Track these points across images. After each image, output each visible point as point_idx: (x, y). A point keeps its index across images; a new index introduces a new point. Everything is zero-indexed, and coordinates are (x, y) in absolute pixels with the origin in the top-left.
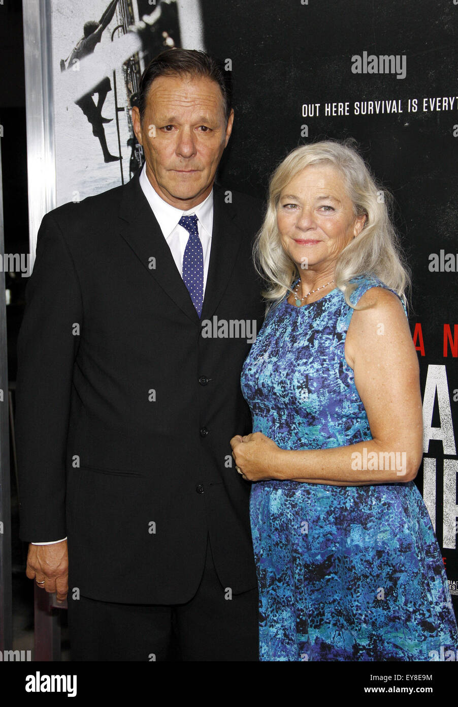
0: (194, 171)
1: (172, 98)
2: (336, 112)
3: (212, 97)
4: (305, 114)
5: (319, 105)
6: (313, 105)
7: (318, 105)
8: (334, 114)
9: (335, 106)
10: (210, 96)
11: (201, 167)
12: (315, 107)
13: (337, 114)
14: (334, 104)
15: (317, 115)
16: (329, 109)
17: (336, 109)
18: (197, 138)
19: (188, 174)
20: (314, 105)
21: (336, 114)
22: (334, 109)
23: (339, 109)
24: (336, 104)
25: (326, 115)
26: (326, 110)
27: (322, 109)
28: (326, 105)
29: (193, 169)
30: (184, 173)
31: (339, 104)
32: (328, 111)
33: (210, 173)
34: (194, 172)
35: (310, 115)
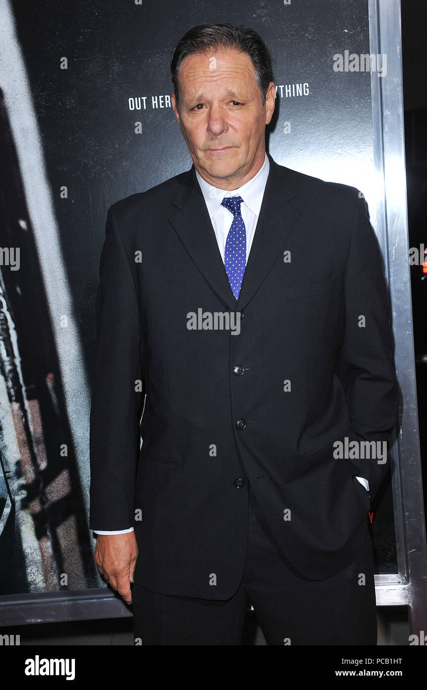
0: (229, 147)
1: (198, 75)
2: (164, 104)
3: (240, 68)
4: (132, 108)
5: (146, 98)
6: (139, 98)
7: (144, 98)
8: (161, 107)
9: (162, 98)
10: (237, 68)
11: (237, 142)
12: (142, 101)
13: (165, 106)
14: (160, 97)
15: (145, 108)
16: (156, 102)
17: (163, 102)
18: (228, 114)
19: (223, 151)
20: (141, 99)
21: (163, 107)
22: (161, 102)
23: (166, 102)
24: (162, 97)
25: (154, 107)
26: (153, 102)
27: (149, 102)
28: (153, 97)
29: (228, 145)
30: (219, 151)
31: (166, 97)
32: (155, 104)
33: (249, 148)
34: (230, 149)
35: (137, 108)
